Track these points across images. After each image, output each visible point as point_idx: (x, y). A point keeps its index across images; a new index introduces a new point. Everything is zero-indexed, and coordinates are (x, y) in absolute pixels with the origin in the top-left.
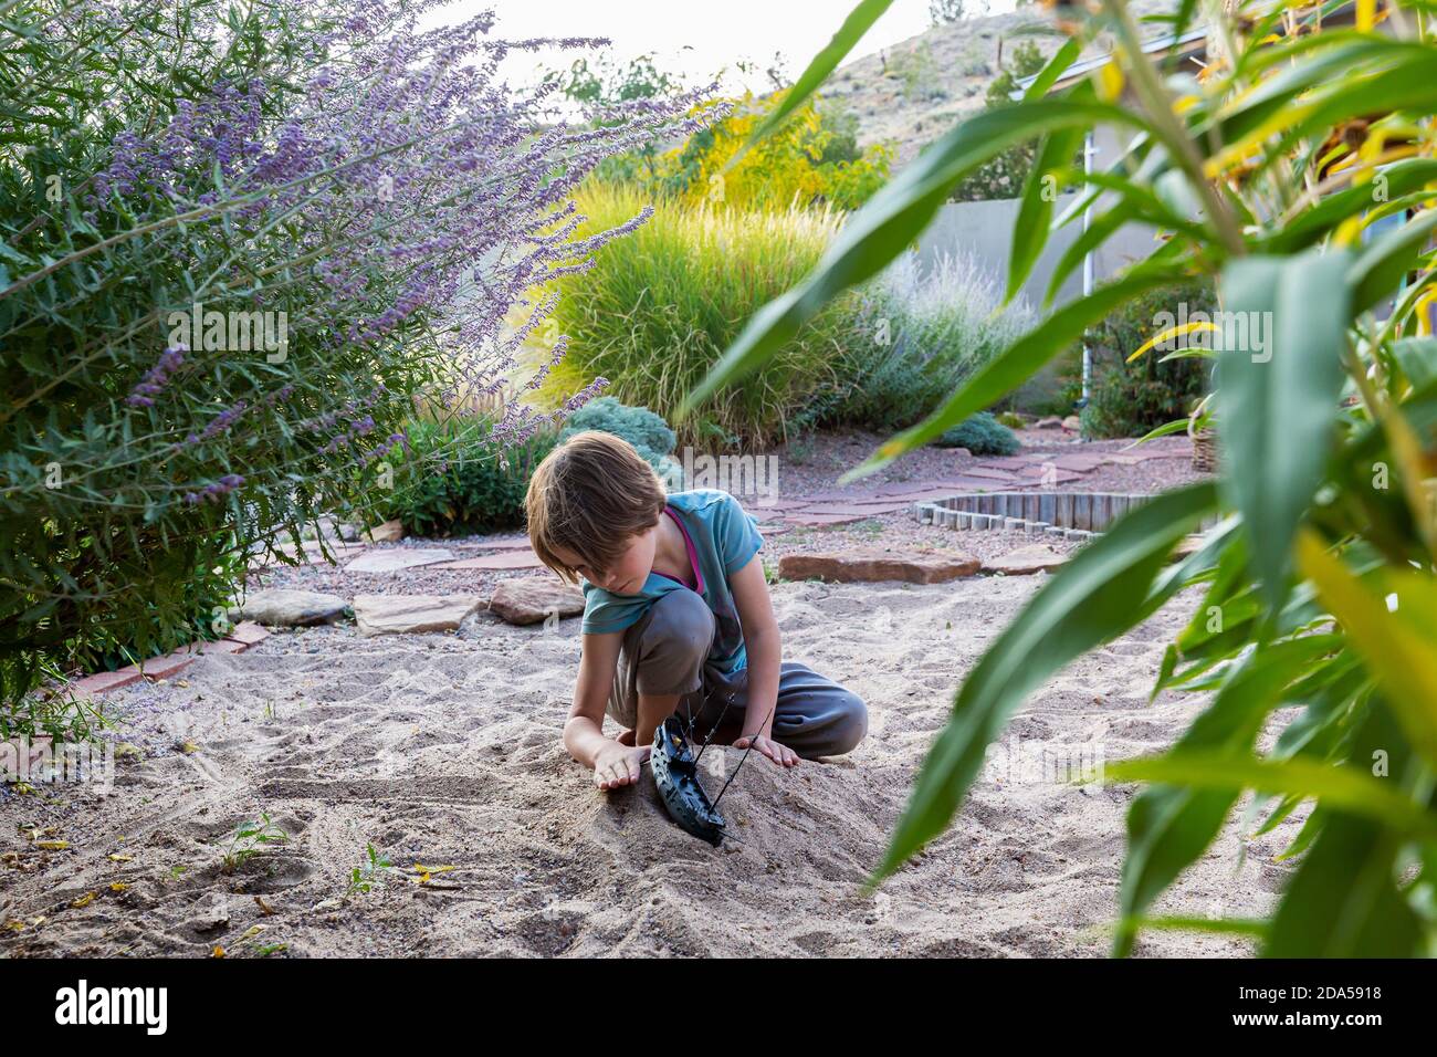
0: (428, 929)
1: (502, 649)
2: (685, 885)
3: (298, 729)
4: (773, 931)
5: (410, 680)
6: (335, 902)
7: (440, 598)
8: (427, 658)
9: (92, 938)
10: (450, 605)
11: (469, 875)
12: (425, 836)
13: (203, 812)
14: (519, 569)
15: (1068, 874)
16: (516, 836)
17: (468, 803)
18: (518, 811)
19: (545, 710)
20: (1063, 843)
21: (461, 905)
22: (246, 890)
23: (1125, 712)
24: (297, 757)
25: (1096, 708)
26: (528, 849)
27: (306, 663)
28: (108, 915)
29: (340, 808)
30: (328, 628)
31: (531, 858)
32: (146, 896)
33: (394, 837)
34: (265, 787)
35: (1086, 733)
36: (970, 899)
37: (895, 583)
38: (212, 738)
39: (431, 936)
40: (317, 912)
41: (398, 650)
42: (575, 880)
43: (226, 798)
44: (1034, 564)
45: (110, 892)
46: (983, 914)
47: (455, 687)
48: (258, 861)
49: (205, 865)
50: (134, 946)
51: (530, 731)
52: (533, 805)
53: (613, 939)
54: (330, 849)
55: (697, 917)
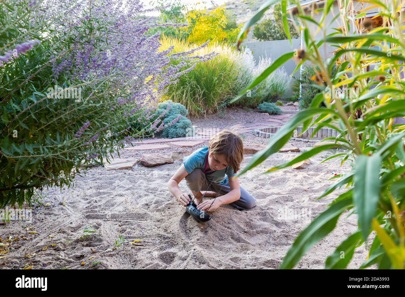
0: (136, 257)
1: (144, 174)
2: (201, 244)
3: (93, 199)
4: (224, 257)
5: (121, 184)
6: (111, 249)
7: (127, 159)
8: (124, 177)
9: (49, 259)
10: (129, 161)
11: (144, 242)
12: (132, 230)
13: (71, 223)
14: (147, 150)
16: (156, 231)
17: (141, 220)
18: (155, 223)
19: (158, 193)
21: (144, 250)
22: (87, 246)
23: (313, 193)
24: (94, 207)
25: (305, 192)
26: (159, 234)
27: (91, 178)
28: (52, 253)
29: (108, 222)
30: (96, 168)
31: (160, 237)
32: (61, 248)
33: (123, 231)
34: (87, 216)
35: (303, 200)
36: (274, 247)
37: (250, 154)
38: (70, 201)
39: (137, 259)
40: (107, 252)
41: (117, 175)
42: (172, 243)
43: (77, 219)
44: (288, 149)
45: (51, 246)
46: (278, 252)
47: (133, 186)
48: (89, 238)
49: (75, 238)
50: (61, 262)
51: (155, 200)
52: (159, 221)
53: (184, 259)
54: (107, 234)
55: (205, 253)
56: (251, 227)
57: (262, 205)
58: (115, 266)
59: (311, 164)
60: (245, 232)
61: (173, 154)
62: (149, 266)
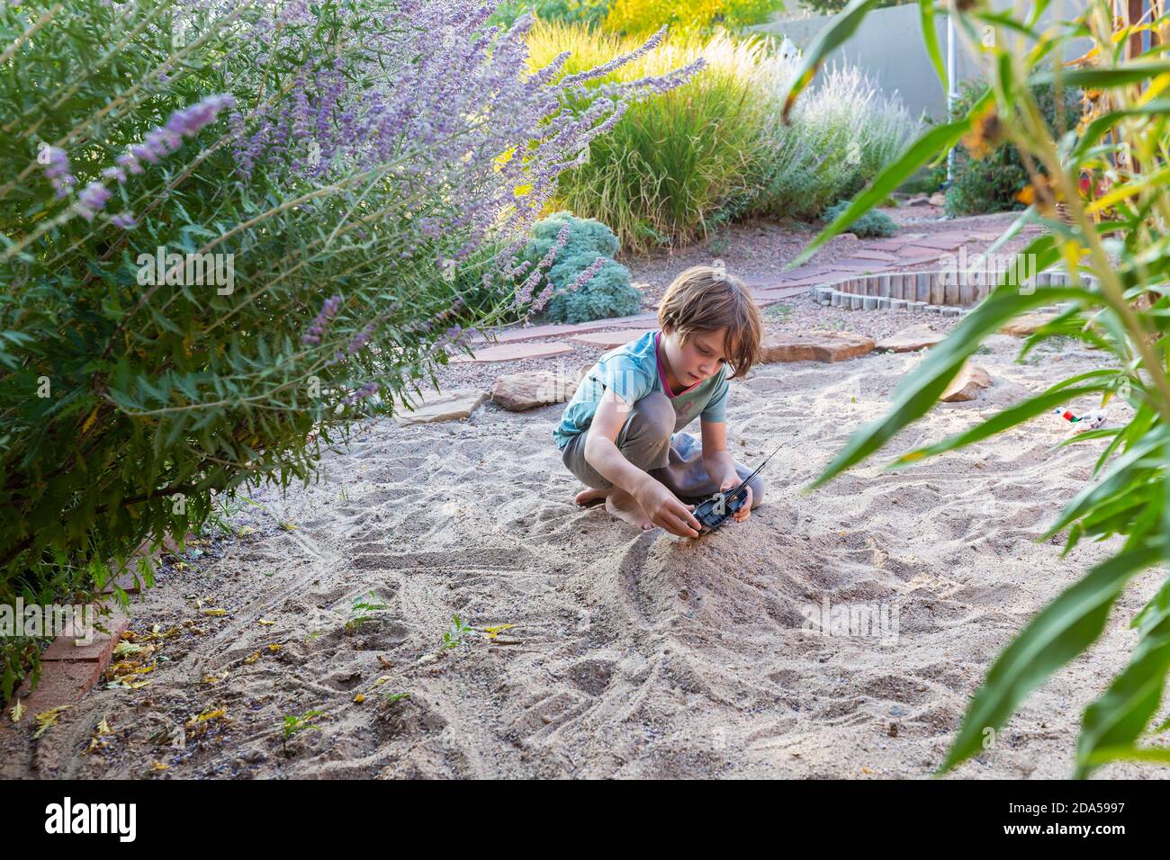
0: (504, 676)
1: (506, 433)
2: (684, 636)
3: (368, 510)
4: (753, 670)
5: (444, 463)
6: (432, 656)
7: (452, 391)
8: (451, 444)
9: (266, 688)
10: (461, 397)
11: (523, 632)
12: (485, 600)
13: (316, 583)
14: (507, 361)
15: (968, 619)
16: (554, 601)
17: (508, 570)
18: (547, 576)
19: (551, 488)
20: (961, 593)
21: (524, 656)
22: (365, 647)
23: (1000, 474)
24: (373, 533)
25: (977, 472)
26: (563, 610)
27: (359, 451)
28: (272, 670)
29: (416, 578)
31: (566, 617)
32: (296, 654)
33: (461, 602)
34: (356, 561)
37: (807, 362)
38: (305, 518)
39: (508, 682)
40: (422, 665)
41: (428, 438)
42: (602, 633)
43: (330, 570)
44: (918, 342)
45: (268, 651)
46: (906, 653)
47: (477, 469)
48: (369, 624)
49: (331, 627)
50: (298, 695)
51: (543, 508)
52: (558, 571)
53: (639, 680)
54: (418, 613)
55: (697, 662)
56: (824, 582)
57: (853, 514)
58: (450, 703)
59: (992, 384)
60: (808, 597)
62: (541, 703)
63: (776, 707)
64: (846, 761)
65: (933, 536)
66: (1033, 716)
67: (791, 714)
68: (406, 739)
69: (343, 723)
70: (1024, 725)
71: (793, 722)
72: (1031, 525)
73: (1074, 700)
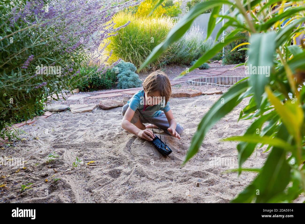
0: (90, 174)
1: (102, 114)
2: (142, 162)
3: (60, 134)
4: (161, 171)
5: (83, 122)
6: (70, 169)
7: (88, 105)
8: (86, 118)
9: (20, 179)
10: (90, 106)
11: (97, 162)
12: (88, 155)
13: (41, 152)
14: (104, 98)
15: (221, 157)
16: (107, 154)
17: (96, 148)
18: (107, 149)
19: (112, 127)
20: (220, 151)
21: (96, 169)
22: (51, 167)
23: (232, 123)
24: (60, 139)
25: (226, 122)
26: (109, 157)
27: (60, 120)
28: (23, 174)
29: (70, 150)
30: (65, 112)
31: (110, 159)
32: (30, 170)
33: (81, 155)
34: (54, 146)
35: (224, 128)
36: (201, 163)
37: (184, 98)
38: (42, 136)
40: (66, 171)
41: (80, 116)
42: (119, 163)
43: (46, 149)
44: (213, 92)
45: (23, 169)
46: (204, 166)
47: (92, 123)
48: (53, 162)
49: (42, 163)
50: (29, 180)
51: (109, 132)
52: (110, 147)
53: (128, 174)
54: (68, 158)
55: (145, 169)
56: (183, 149)
57: (193, 132)
58: (73, 181)
60: (178, 152)
61: (124, 99)
62: (99, 180)
63: (166, 180)
64: (184, 193)
65: (213, 138)
66: (237, 181)
67: (170, 182)
68: (58, 191)
69: (40, 187)
70: (234, 183)
71: (171, 184)
72: (240, 134)
73: (248, 176)
